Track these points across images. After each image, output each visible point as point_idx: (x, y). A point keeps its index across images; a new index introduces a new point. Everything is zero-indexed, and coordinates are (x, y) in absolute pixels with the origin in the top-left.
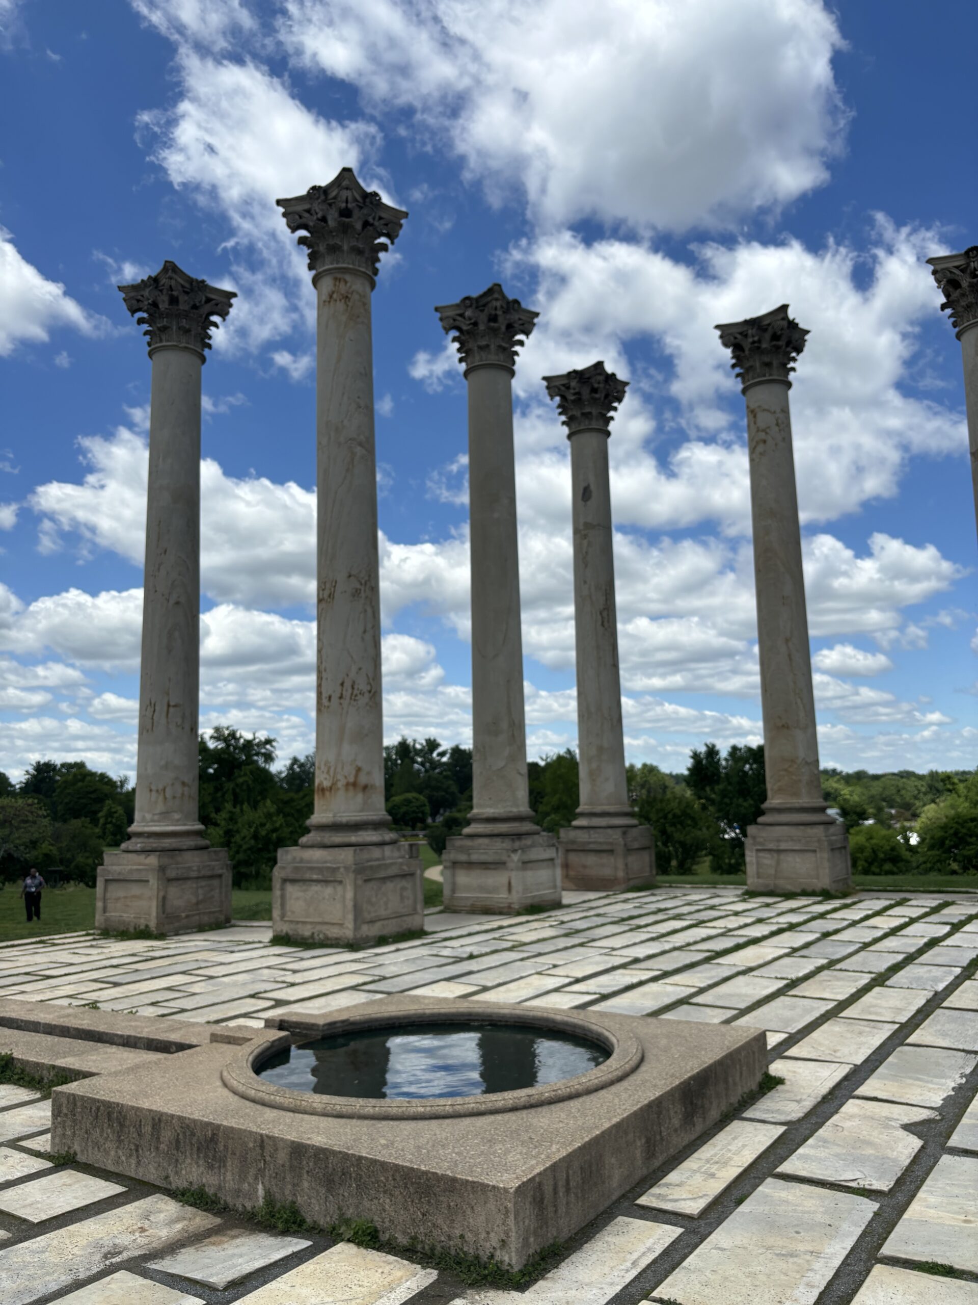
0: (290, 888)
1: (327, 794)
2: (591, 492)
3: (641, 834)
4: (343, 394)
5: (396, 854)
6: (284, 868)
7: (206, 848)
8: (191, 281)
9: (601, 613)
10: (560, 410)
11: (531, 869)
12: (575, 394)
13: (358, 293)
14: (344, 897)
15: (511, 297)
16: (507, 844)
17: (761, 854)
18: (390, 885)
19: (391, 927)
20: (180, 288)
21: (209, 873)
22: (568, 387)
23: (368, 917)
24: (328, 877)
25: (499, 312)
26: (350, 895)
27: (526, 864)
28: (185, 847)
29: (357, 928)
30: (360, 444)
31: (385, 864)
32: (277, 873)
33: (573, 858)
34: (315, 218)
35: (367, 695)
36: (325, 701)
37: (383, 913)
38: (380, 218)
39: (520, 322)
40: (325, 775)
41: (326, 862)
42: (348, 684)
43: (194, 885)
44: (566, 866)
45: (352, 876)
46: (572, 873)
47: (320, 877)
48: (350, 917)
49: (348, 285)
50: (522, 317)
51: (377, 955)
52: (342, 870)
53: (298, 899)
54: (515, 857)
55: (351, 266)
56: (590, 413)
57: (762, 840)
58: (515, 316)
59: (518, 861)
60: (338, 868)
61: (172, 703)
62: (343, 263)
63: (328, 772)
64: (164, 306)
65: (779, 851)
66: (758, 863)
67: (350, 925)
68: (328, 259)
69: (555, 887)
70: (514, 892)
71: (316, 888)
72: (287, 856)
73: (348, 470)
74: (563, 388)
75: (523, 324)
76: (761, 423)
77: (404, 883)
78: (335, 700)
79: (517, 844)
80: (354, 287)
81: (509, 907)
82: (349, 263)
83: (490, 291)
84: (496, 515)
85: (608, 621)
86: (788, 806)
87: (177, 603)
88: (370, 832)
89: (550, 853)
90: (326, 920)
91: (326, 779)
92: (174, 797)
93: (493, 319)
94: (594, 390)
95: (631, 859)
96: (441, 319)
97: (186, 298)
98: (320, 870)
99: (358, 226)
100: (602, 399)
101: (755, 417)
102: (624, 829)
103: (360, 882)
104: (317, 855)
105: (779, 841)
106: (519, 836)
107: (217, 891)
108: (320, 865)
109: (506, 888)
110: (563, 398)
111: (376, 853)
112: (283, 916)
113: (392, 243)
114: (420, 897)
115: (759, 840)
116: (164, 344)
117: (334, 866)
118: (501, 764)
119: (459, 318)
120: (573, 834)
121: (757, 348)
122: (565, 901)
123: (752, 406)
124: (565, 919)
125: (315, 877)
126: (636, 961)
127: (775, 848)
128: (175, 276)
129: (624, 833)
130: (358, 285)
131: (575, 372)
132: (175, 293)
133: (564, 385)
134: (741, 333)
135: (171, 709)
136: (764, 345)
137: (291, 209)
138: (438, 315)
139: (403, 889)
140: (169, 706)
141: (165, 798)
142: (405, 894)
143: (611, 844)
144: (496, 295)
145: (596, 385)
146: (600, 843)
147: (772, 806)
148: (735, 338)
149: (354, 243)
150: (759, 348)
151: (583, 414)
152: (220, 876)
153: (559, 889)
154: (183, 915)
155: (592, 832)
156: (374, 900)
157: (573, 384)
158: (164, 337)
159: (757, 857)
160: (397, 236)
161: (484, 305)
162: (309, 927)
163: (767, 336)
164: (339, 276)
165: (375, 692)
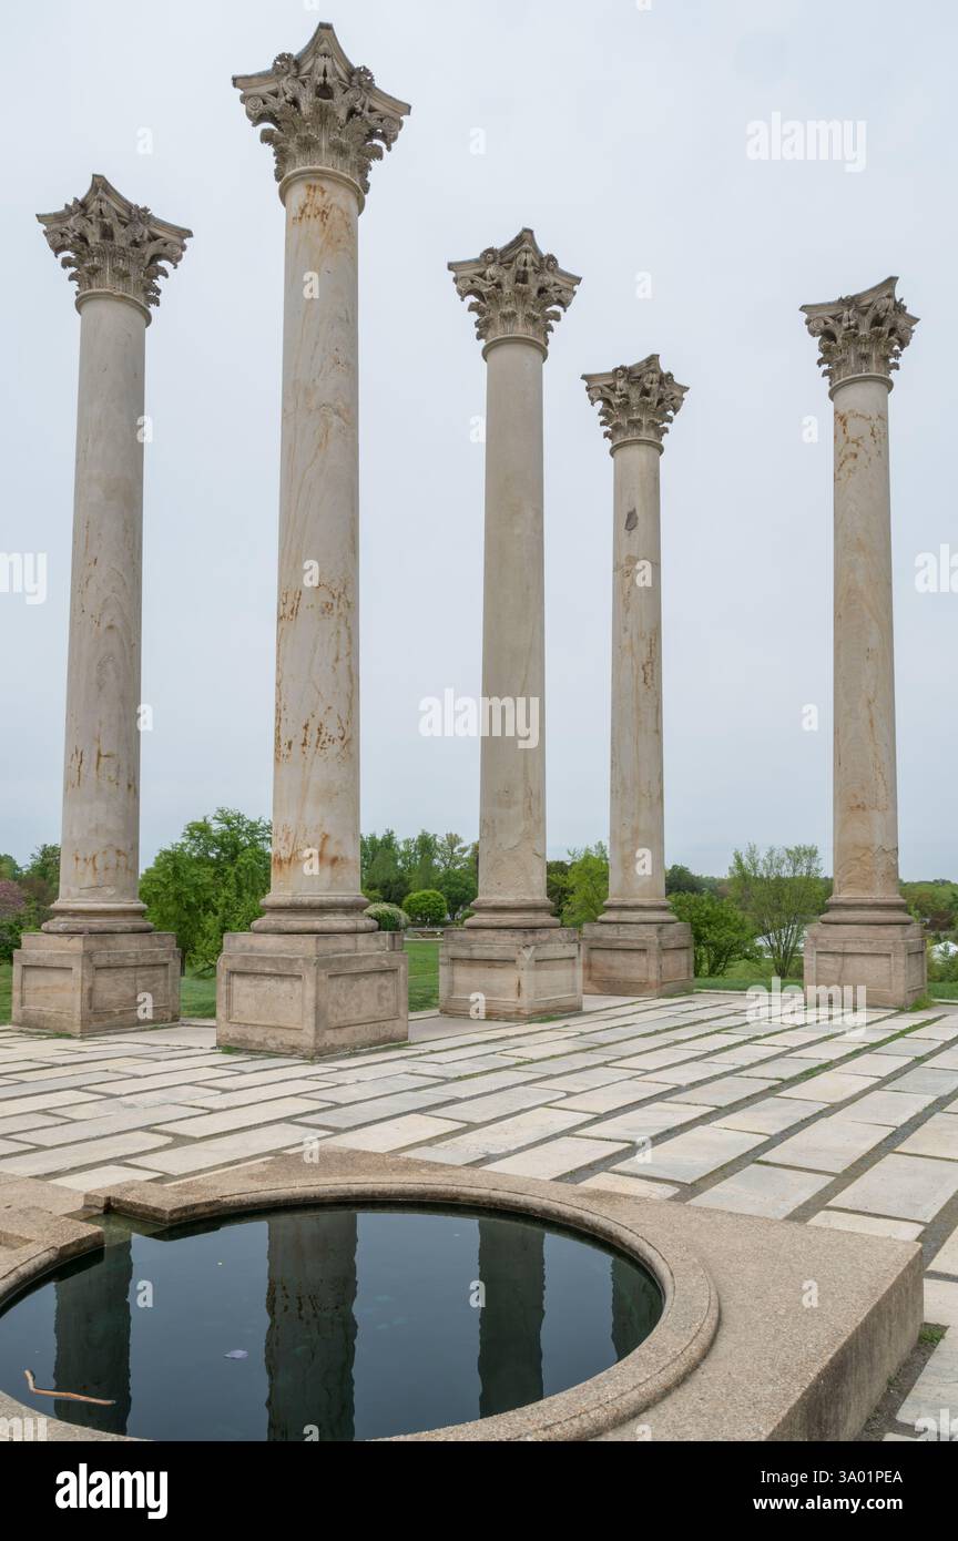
0: (237, 981)
1: (285, 866)
2: (637, 518)
3: (679, 932)
4: (316, 344)
5: (374, 945)
6: (230, 957)
7: (148, 931)
8: (129, 207)
9: (643, 669)
10: (602, 418)
11: (546, 969)
12: (622, 396)
13: (338, 208)
14: (303, 996)
15: (545, 251)
16: (518, 938)
17: (822, 958)
18: (364, 983)
19: (366, 1033)
20: (113, 214)
21: (150, 961)
22: (613, 388)
23: (334, 1021)
24: (284, 972)
25: (530, 269)
26: (310, 993)
27: (540, 962)
28: (119, 929)
29: (318, 1035)
30: (337, 413)
31: (357, 957)
32: (223, 964)
33: (597, 956)
34: (283, 100)
35: (338, 743)
36: (284, 749)
37: (355, 1016)
38: (371, 110)
39: (557, 288)
40: (283, 843)
41: (282, 952)
42: (313, 728)
43: (132, 976)
44: (589, 966)
45: (313, 969)
46: (596, 975)
47: (274, 970)
48: (311, 1020)
49: (326, 195)
50: (558, 282)
51: (340, 1069)
52: (301, 962)
53: (247, 996)
54: (527, 954)
55: (331, 169)
56: (639, 421)
57: (825, 941)
58: (549, 278)
59: (530, 959)
60: (297, 959)
61: (103, 753)
62: (320, 164)
63: (287, 839)
64: (94, 238)
65: (844, 954)
66: (818, 968)
67: (309, 1029)
68: (300, 160)
69: (574, 990)
70: (524, 994)
71: (269, 983)
72: (237, 944)
73: (320, 446)
74: (607, 390)
75: (560, 291)
76: (852, 432)
77: (383, 980)
78: (296, 747)
79: (530, 938)
80: (333, 200)
81: (518, 1013)
82: (327, 165)
83: (519, 240)
84: (517, 531)
85: (652, 679)
86: (859, 901)
87: (111, 627)
88: (339, 917)
89: (571, 950)
90: (281, 1024)
91: (284, 848)
92: (106, 869)
93: (522, 278)
94: (646, 393)
95: (668, 959)
96: (456, 280)
97: (123, 231)
98: (274, 961)
99: (342, 114)
100: (655, 404)
101: (845, 424)
102: (660, 925)
103: (323, 978)
104: (272, 941)
105: (845, 943)
106: (533, 929)
107: (162, 983)
108: (275, 956)
109: (514, 991)
110: (607, 402)
111: (346, 942)
112: (229, 1017)
113: (389, 149)
114: (404, 998)
115: (820, 940)
116: (95, 290)
117: (292, 957)
118: (513, 842)
119: (478, 279)
120: (598, 930)
121: (852, 336)
122: (586, 1007)
123: (841, 412)
124: (585, 1029)
125: (268, 970)
126: (678, 1090)
127: (840, 951)
128: (106, 198)
129: (660, 930)
130: (340, 197)
131: (622, 368)
132: (107, 221)
133: (608, 386)
134: (833, 317)
135: (103, 760)
136: (862, 332)
137: (252, 91)
138: (453, 274)
139: (381, 987)
140: (99, 755)
141: (95, 869)
142: (383, 994)
143: (643, 941)
144: (526, 246)
145: (648, 386)
146: (631, 941)
147: (839, 901)
148: (826, 323)
149: (334, 137)
150: (855, 335)
151: (630, 422)
152: (166, 965)
153: (579, 993)
154: (117, 1010)
155: (621, 927)
156: (342, 1000)
157: (620, 384)
158: (94, 284)
159: (817, 961)
160: (395, 138)
161: (510, 262)
162: (259, 1030)
163: (867, 321)
164: (313, 182)
165: (349, 740)
